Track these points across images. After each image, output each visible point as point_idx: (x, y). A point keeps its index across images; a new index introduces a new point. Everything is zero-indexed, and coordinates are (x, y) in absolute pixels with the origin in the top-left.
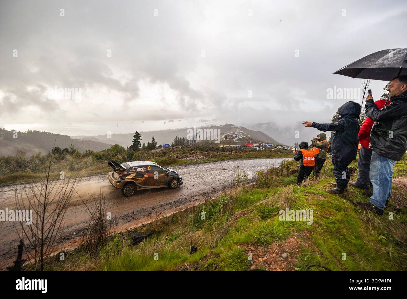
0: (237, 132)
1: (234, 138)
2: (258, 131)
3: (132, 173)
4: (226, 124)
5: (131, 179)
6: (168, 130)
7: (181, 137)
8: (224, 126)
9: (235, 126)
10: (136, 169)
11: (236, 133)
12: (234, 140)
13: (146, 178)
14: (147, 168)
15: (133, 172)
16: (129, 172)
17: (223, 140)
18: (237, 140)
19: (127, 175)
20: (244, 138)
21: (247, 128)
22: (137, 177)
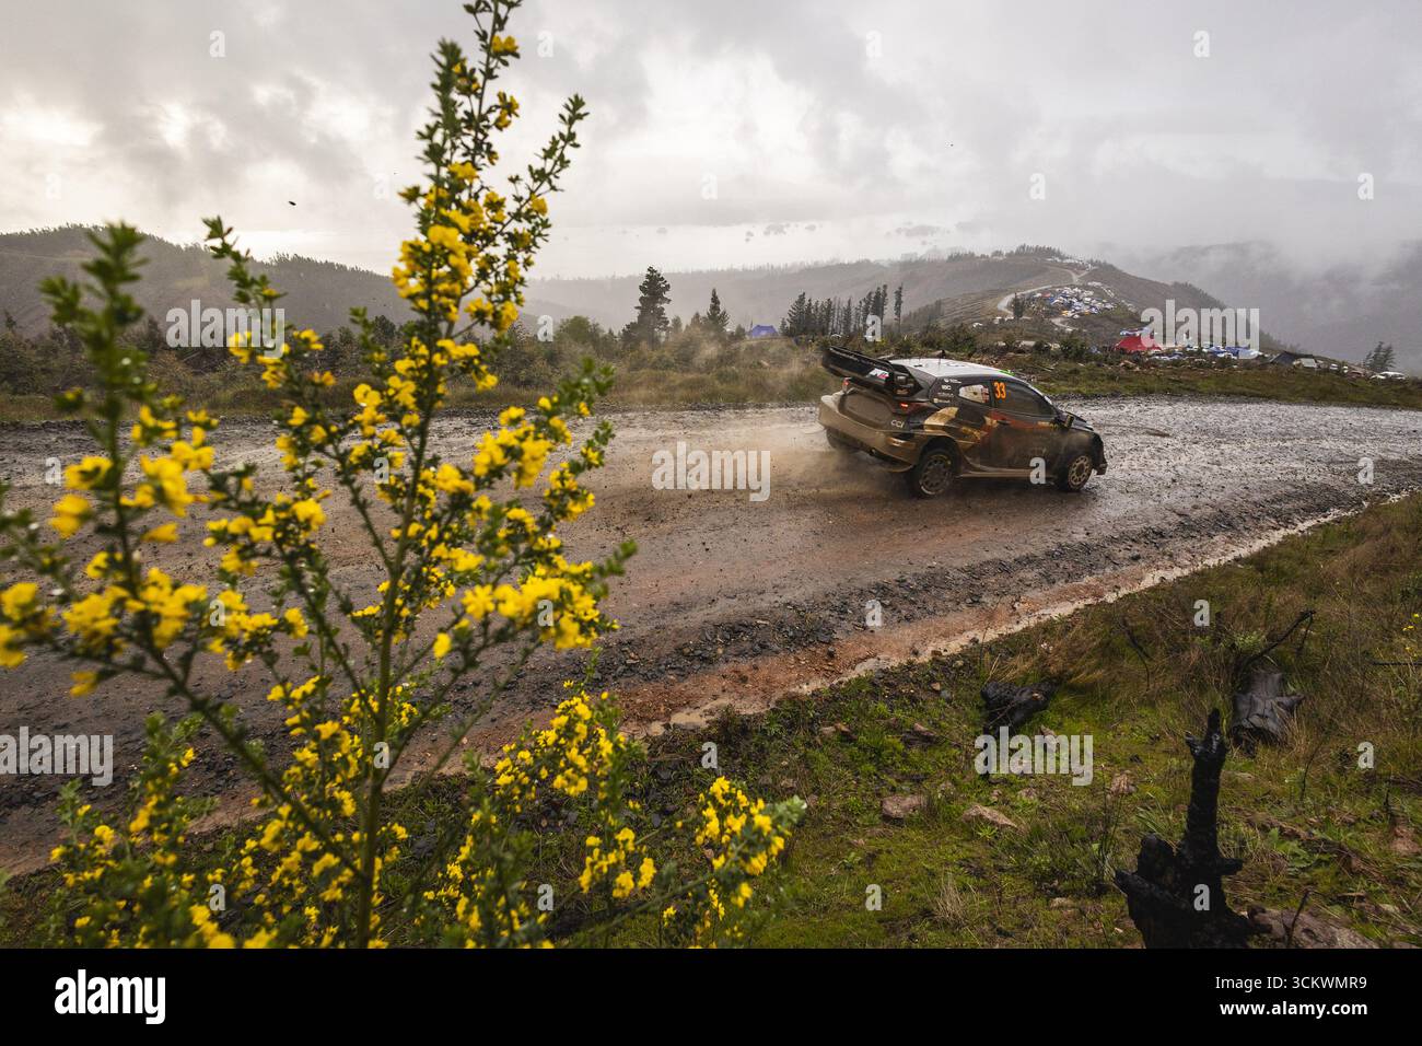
0: (1073, 287)
1: (1055, 311)
2: (1176, 284)
3: (946, 406)
4: (1023, 247)
5: (943, 428)
6: (760, 270)
7: (817, 298)
8: (1010, 255)
9: (1062, 258)
10: (955, 388)
11: (1068, 291)
12: (1057, 321)
13: (989, 429)
14: (993, 391)
15: (946, 399)
16: (936, 400)
17: (1002, 321)
18: (1071, 321)
19: (929, 409)
20: (1105, 315)
21: (1121, 266)
22: (961, 424)
